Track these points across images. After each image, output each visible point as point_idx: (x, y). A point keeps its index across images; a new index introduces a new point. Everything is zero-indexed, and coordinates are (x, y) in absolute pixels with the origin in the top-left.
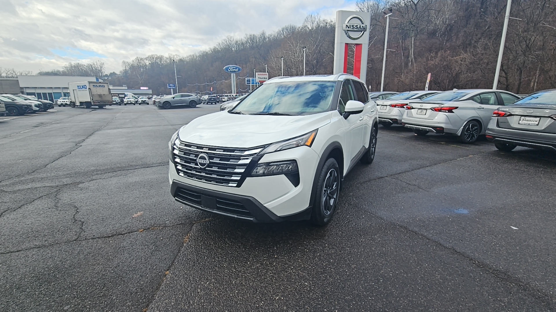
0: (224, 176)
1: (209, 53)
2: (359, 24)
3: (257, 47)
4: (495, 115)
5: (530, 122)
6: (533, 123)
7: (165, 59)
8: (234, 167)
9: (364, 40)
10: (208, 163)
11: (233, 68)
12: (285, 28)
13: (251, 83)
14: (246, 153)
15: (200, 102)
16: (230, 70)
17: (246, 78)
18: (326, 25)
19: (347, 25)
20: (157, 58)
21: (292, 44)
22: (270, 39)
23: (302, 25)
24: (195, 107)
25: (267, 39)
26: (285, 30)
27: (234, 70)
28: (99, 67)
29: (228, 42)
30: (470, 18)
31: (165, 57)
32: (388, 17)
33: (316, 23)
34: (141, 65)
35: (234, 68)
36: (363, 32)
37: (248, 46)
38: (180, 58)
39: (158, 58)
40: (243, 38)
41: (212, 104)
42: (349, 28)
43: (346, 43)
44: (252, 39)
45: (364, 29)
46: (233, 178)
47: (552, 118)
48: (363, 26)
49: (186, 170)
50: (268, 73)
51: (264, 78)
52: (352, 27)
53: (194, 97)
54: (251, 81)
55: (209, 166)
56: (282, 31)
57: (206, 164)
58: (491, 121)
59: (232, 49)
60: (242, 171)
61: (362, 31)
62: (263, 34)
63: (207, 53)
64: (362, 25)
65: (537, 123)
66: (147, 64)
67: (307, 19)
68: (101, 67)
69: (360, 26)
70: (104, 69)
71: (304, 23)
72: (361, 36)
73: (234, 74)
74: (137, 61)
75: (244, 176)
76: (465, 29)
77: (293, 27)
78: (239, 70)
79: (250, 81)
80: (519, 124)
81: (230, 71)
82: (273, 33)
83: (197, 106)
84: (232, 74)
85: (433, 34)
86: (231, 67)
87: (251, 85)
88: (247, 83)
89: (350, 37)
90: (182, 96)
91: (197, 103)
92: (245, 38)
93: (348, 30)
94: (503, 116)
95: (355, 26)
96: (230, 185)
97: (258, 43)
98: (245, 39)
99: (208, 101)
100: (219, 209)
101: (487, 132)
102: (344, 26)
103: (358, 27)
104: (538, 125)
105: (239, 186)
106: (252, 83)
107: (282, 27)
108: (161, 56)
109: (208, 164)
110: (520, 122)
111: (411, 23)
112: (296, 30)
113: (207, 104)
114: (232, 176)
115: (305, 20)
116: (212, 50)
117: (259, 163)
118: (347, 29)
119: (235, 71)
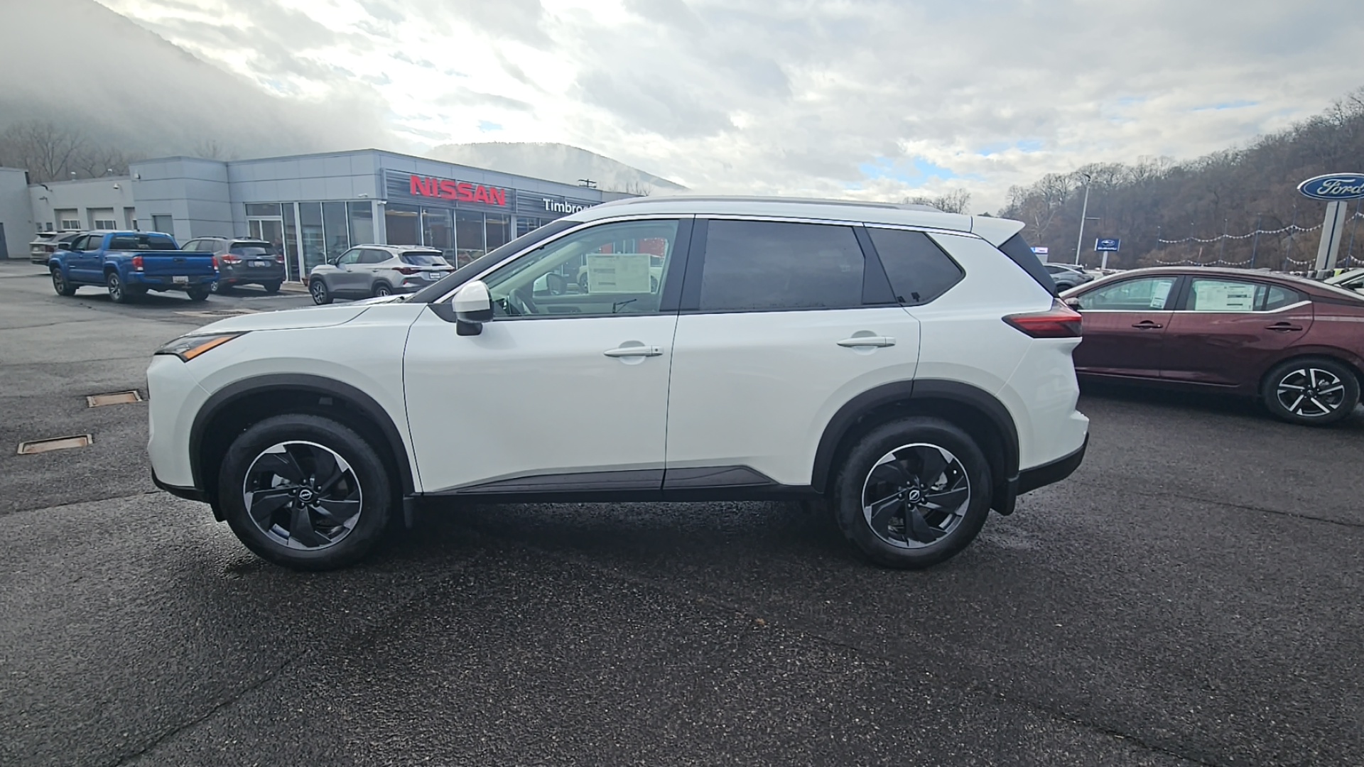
7: (1125, 171)
11: (1343, 184)
16: (1324, 189)
20: (1102, 172)
27: (1347, 188)
28: (958, 203)
31: (1128, 167)
34: (1054, 192)
35: (1348, 184)
38: (1175, 165)
39: (1105, 172)
66: (1072, 188)
68: (962, 204)
70: (968, 206)
73: (1344, 204)
74: (1047, 183)
81: (1327, 194)
84: (1333, 204)
86: (1333, 179)
108: (1113, 166)
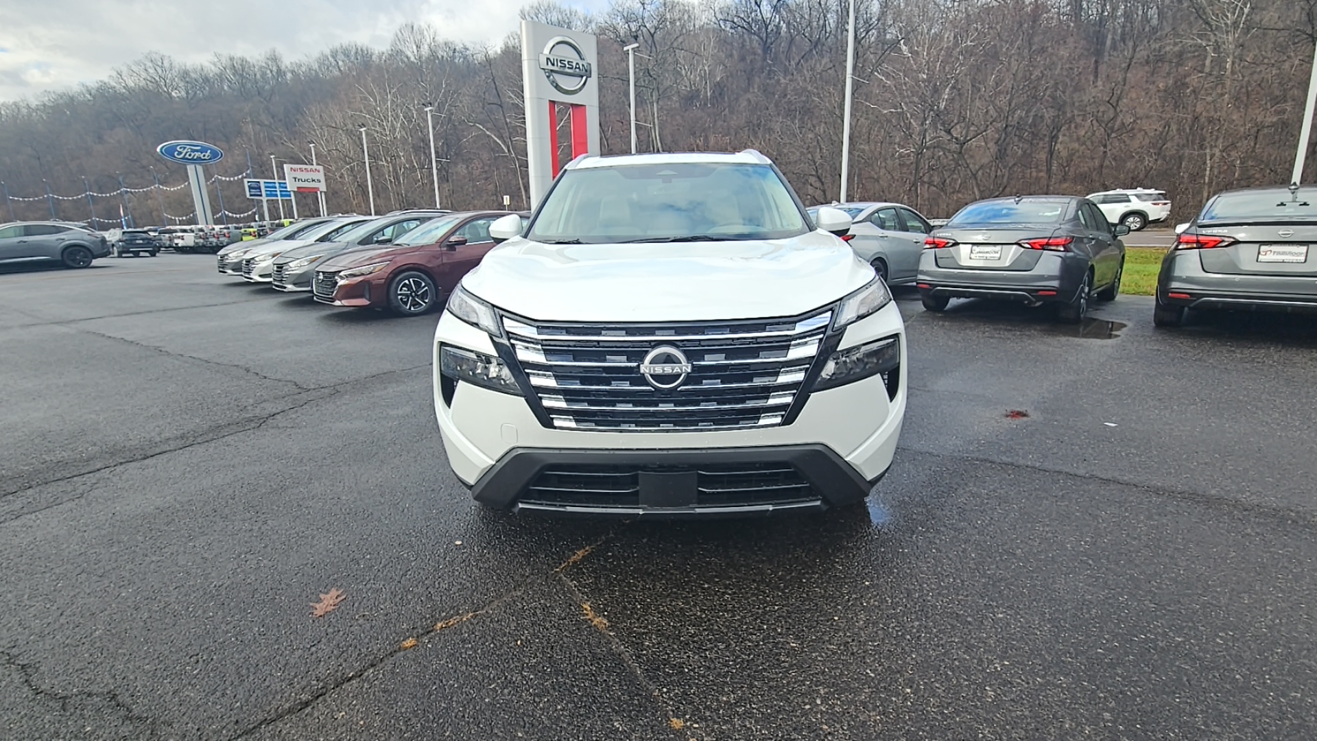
0: (743, 401)
1: (81, 98)
2: (575, 60)
3: (259, 94)
4: (928, 246)
5: (988, 255)
6: (992, 255)
8: (774, 370)
9: (589, 97)
10: (689, 371)
11: (193, 150)
12: (339, 51)
13: (264, 193)
14: (800, 328)
15: (104, 250)
16: (180, 153)
17: (246, 181)
18: (454, 57)
19: (548, 59)
21: (372, 94)
22: (299, 75)
23: (389, 48)
24: (87, 266)
25: (289, 76)
26: (341, 57)
27: (197, 154)
29: (151, 71)
30: (753, 75)
32: (630, 52)
33: (426, 47)
35: (197, 151)
36: (584, 78)
37: (226, 88)
40: (206, 64)
41: (136, 254)
42: (553, 65)
43: (550, 101)
44: (240, 69)
45: (587, 73)
46: (771, 402)
47: (1020, 245)
48: (583, 65)
49: (590, 404)
50: (321, 168)
51: (313, 181)
52: (559, 64)
53: (76, 232)
54: (263, 189)
55: (689, 380)
56: (333, 57)
57: (681, 375)
58: (923, 258)
59: (170, 94)
60: (800, 376)
61: (582, 77)
62: (274, 59)
63: (72, 99)
64: (581, 63)
65: (998, 255)
67: (400, 35)
69: (577, 64)
71: (394, 44)
72: (580, 89)
73: (200, 168)
75: (802, 392)
76: (749, 96)
77: (362, 50)
78: (214, 155)
79: (260, 188)
80: (970, 258)
81: (183, 158)
82: (304, 59)
83: (95, 262)
84: (190, 168)
85: (690, 99)
86: (183, 145)
87: (264, 199)
88: (251, 195)
89: (557, 87)
90: (28, 231)
91: (95, 253)
92: (215, 64)
93: (552, 71)
94: (944, 247)
95: (566, 63)
96: (762, 422)
97: (260, 84)
98: (213, 68)
99: (123, 247)
100: (704, 499)
101: (920, 277)
102: (543, 60)
103: (574, 65)
104: (999, 259)
105: (788, 420)
106: (267, 195)
107: (331, 47)
109: (688, 373)
110: (973, 256)
111: (648, 73)
112: (374, 57)
113: (120, 256)
114: (767, 398)
115: (397, 36)
116: (93, 92)
117: (838, 349)
118: (550, 67)
119: (199, 158)
